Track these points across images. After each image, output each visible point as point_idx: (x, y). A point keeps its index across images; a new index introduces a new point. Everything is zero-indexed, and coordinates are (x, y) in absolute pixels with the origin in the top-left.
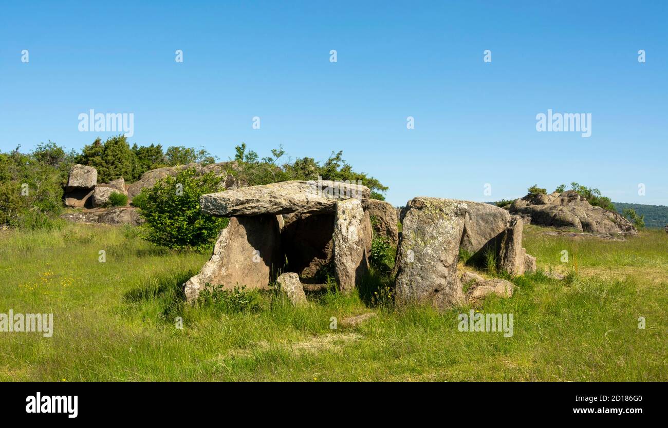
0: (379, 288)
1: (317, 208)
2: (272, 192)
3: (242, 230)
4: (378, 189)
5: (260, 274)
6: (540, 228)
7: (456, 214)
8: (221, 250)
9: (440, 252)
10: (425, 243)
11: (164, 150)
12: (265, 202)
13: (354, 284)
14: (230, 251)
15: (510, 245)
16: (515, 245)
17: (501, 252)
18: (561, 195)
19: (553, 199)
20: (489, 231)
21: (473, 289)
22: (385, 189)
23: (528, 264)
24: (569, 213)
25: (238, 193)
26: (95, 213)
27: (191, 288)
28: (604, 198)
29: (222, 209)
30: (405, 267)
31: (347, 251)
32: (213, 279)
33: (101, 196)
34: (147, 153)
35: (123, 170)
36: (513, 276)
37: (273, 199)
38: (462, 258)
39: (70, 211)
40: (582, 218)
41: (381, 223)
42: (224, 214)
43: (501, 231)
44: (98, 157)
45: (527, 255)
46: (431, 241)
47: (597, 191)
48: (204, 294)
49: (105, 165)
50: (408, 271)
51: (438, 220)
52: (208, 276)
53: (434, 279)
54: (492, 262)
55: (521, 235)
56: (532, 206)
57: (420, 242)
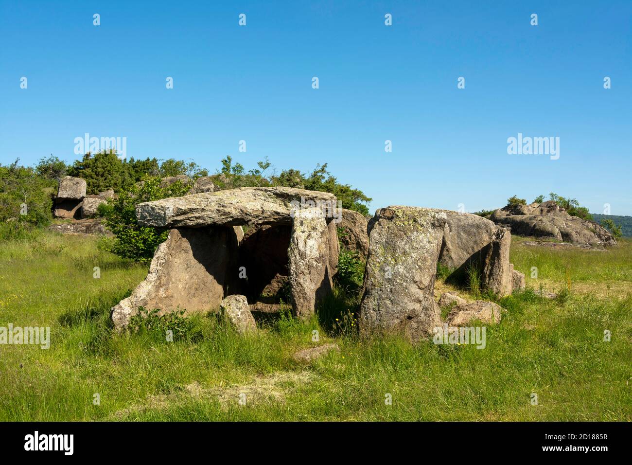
0: (342, 314)
1: (274, 219)
2: (221, 200)
3: (186, 244)
4: (362, 200)
5: (211, 294)
6: (520, 237)
7: (433, 225)
8: (159, 268)
9: (414, 271)
10: (396, 260)
11: (160, 164)
12: (212, 212)
13: (313, 308)
14: (170, 269)
15: (496, 261)
16: (502, 261)
17: (486, 268)
18: (540, 206)
19: (532, 210)
20: (472, 244)
21: (453, 314)
22: (369, 200)
23: (516, 282)
24: (548, 223)
25: (181, 201)
26: (83, 224)
27: (120, 313)
28: (582, 208)
29: (160, 220)
30: (372, 289)
31: (305, 269)
32: (149, 302)
33: (90, 207)
34: (143, 167)
35: (113, 182)
36: (500, 296)
37: (221, 208)
38: (440, 274)
39: (59, 222)
40: (561, 228)
41: (350, 236)
42: (163, 225)
43: (485, 244)
44: (87, 170)
45: (514, 271)
46: (404, 258)
47: (574, 201)
48: (136, 320)
49: (95, 176)
50: (375, 294)
51: (412, 233)
52: (142, 298)
53: (406, 303)
54: (475, 280)
55: (508, 249)
56: (512, 216)
57: (390, 259)
